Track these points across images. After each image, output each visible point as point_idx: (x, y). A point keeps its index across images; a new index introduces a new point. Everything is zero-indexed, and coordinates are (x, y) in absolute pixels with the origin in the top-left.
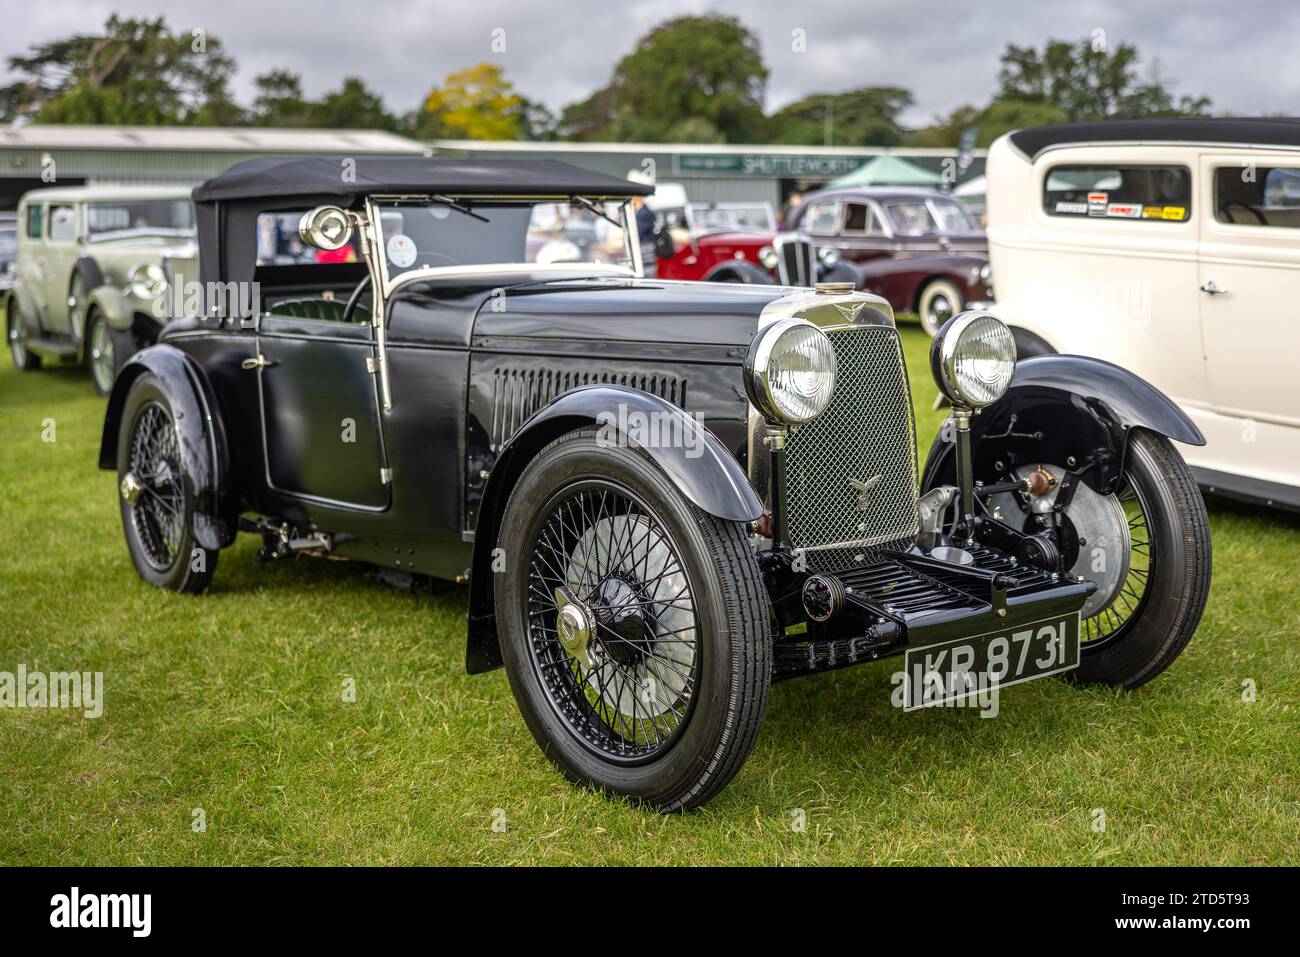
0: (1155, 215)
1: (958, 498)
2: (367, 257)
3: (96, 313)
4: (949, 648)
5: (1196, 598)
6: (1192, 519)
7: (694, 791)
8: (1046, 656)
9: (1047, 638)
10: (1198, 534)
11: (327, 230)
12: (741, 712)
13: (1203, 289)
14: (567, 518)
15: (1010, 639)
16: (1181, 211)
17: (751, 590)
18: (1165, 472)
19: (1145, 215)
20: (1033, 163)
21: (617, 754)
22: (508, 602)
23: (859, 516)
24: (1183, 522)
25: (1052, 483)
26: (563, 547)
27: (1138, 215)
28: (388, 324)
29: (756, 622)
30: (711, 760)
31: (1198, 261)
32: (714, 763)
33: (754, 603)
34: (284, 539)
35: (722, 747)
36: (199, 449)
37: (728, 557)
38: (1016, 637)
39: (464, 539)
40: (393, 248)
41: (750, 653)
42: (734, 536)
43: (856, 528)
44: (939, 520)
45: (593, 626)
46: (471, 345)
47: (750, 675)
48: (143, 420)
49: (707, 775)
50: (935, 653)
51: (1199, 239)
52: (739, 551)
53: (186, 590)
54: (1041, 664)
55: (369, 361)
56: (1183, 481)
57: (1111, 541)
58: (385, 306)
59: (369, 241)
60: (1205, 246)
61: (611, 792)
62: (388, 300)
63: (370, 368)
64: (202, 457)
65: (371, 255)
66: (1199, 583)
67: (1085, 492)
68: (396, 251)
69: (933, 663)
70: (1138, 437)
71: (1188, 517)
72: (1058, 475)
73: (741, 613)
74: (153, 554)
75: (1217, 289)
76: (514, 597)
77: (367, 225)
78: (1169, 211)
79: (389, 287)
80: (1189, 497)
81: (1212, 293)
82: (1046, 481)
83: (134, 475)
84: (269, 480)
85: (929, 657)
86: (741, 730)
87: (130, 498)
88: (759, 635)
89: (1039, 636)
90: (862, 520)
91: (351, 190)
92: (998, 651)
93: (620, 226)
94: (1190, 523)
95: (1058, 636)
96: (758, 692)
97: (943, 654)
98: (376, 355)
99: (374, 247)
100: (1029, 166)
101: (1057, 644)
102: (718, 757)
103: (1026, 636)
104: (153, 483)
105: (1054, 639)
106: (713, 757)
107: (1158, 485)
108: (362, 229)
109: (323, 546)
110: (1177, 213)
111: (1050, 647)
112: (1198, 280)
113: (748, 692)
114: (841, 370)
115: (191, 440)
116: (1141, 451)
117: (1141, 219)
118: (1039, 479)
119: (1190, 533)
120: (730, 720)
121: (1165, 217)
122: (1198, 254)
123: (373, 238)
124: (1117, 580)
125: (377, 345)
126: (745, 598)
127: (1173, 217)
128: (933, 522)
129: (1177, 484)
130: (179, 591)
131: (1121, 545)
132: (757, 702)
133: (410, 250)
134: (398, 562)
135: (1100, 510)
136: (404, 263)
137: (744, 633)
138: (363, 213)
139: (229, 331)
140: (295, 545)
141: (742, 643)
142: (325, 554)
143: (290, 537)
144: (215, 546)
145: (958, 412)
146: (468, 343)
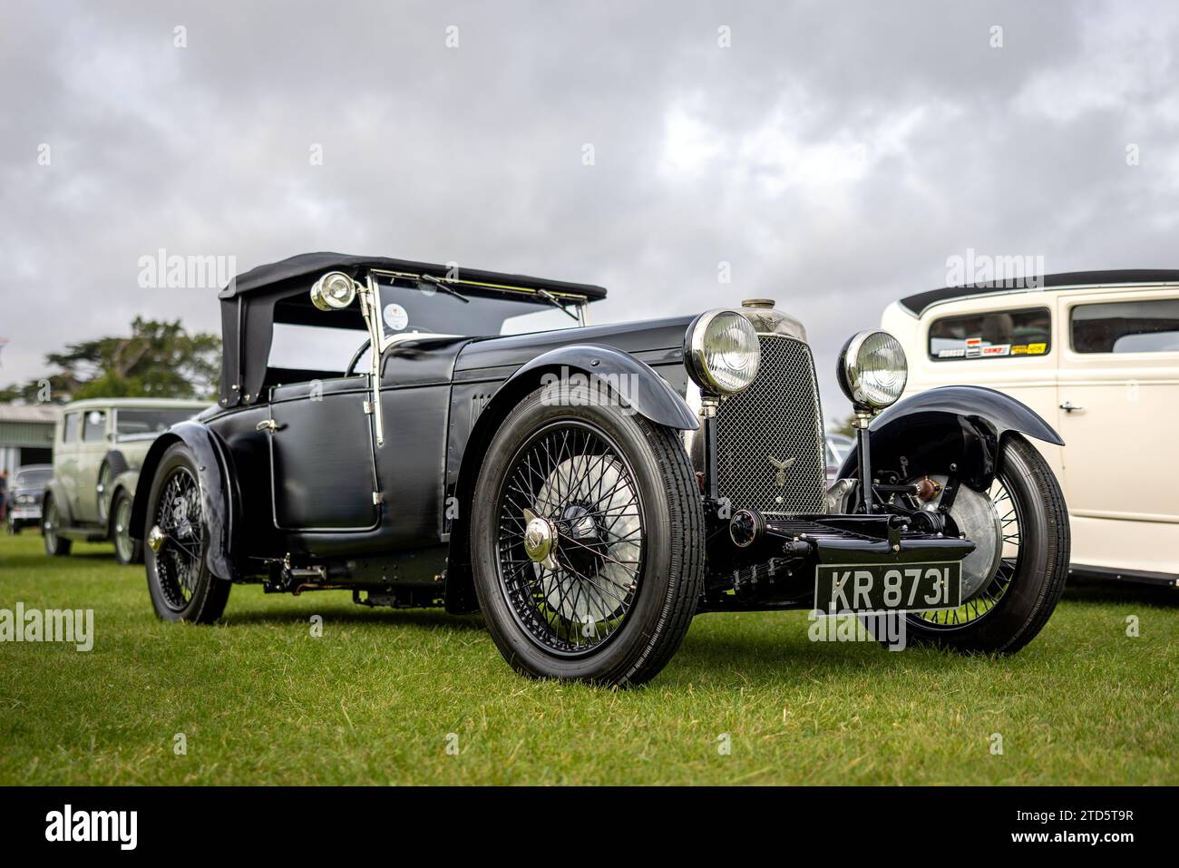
0: (1021, 351)
1: (858, 487)
2: (367, 319)
3: (122, 494)
4: (853, 570)
5: (1058, 572)
6: (1054, 505)
7: (638, 666)
8: (933, 594)
9: (934, 579)
10: (1059, 518)
11: (334, 293)
12: (679, 589)
13: (1061, 407)
14: (534, 463)
15: (903, 574)
16: (1043, 346)
17: (689, 488)
18: (1031, 468)
19: (1013, 353)
20: (920, 319)
21: (573, 651)
22: (482, 541)
23: (777, 490)
24: (1047, 507)
25: (937, 489)
26: (531, 489)
27: (1007, 353)
28: (383, 374)
29: (693, 514)
30: (653, 634)
31: (1057, 386)
32: (656, 636)
33: (691, 498)
34: (288, 567)
35: (662, 621)
36: (218, 506)
37: (670, 462)
38: (908, 573)
39: (443, 540)
40: (389, 313)
41: (687, 539)
42: (674, 446)
43: (774, 500)
44: (842, 507)
45: (555, 537)
46: (453, 380)
47: (687, 557)
48: (169, 486)
49: (649, 648)
50: (841, 572)
51: (1058, 368)
52: (679, 457)
53: (200, 622)
54: (927, 599)
55: (366, 405)
56: (1046, 475)
57: (987, 531)
58: (380, 359)
59: (369, 306)
60: (1063, 373)
61: (568, 680)
62: (383, 354)
63: (367, 410)
64: (220, 514)
65: (369, 317)
66: (1060, 559)
67: (965, 493)
68: (391, 316)
69: (839, 580)
70: (1009, 442)
71: (1051, 503)
72: (942, 482)
73: (681, 505)
74: (172, 599)
75: (1073, 406)
76: (488, 537)
77: (367, 292)
78: (1033, 348)
79: (384, 343)
80: (1051, 487)
81: (1069, 410)
82: (932, 488)
83: (161, 528)
84: (275, 520)
85: (835, 575)
86: (679, 606)
87: (155, 547)
88: (695, 526)
89: (927, 576)
90: (779, 494)
91: (355, 261)
92: (893, 581)
93: (577, 319)
94: (1053, 508)
95: (943, 579)
96: (693, 573)
97: (847, 575)
98: (371, 400)
99: (373, 311)
100: (918, 322)
101: (942, 586)
102: (659, 630)
103: (916, 573)
104: (176, 533)
105: (939, 581)
106: (655, 631)
107: (1026, 479)
108: (363, 295)
109: (320, 575)
110: (1040, 348)
111: (936, 586)
112: (1058, 401)
113: (686, 572)
114: (762, 361)
115: (212, 499)
116: (1013, 455)
117: (1010, 356)
118: (926, 485)
119: (1053, 516)
120: (670, 596)
121: (1029, 352)
122: (1057, 380)
123: (372, 304)
124: (991, 564)
125: (373, 391)
126: (683, 494)
127: (1036, 352)
128: (837, 509)
129: (1041, 477)
130: (195, 622)
131: (994, 534)
132: (692, 582)
133: (403, 317)
134: (384, 578)
135: (977, 507)
136: (397, 326)
137: (682, 521)
138: (365, 285)
139: (246, 406)
140: (295, 573)
141: (681, 530)
142: (321, 584)
143: (292, 566)
144: (227, 577)
145: (860, 416)
146: (450, 378)
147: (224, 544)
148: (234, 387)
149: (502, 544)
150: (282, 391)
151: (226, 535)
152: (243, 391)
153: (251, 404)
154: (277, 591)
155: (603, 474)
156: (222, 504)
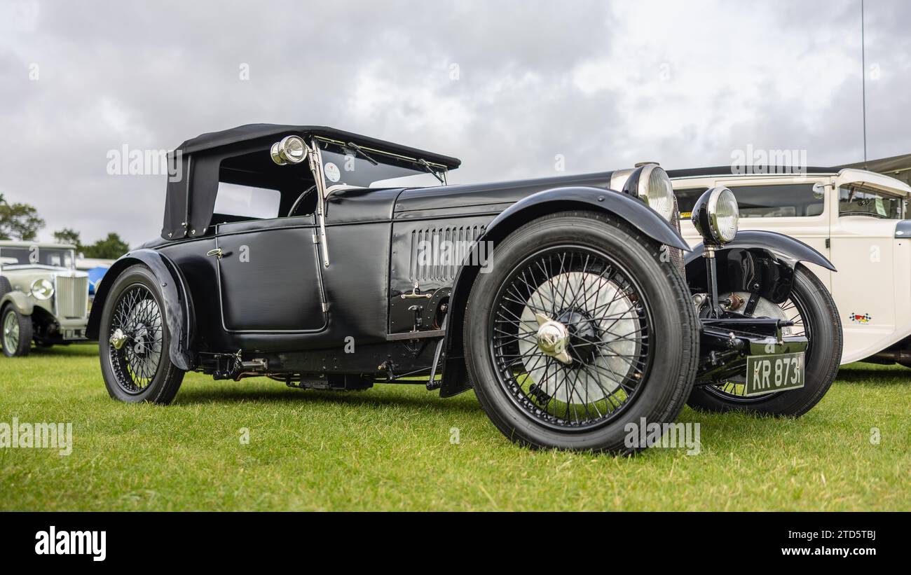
0: (687, 216)
1: (710, 299)
2: (313, 172)
3: (9, 306)
4: (762, 360)
5: (839, 359)
8: (794, 376)
9: (794, 365)
11: (292, 152)
15: (783, 361)
18: (817, 287)
24: (831, 314)
25: (741, 301)
28: (326, 214)
34: (239, 360)
36: (178, 314)
39: (388, 339)
40: (328, 169)
45: (567, 336)
46: (393, 219)
53: (159, 402)
54: (792, 380)
55: (313, 237)
58: (324, 203)
59: (315, 162)
62: (326, 199)
63: (313, 240)
64: (179, 321)
65: (315, 171)
67: (764, 305)
68: (329, 171)
69: (757, 368)
71: (833, 311)
72: (746, 297)
76: (482, 336)
77: (313, 154)
79: (327, 192)
82: (738, 300)
84: (223, 325)
85: (755, 364)
87: (118, 345)
89: (792, 363)
92: (779, 367)
93: (442, 181)
94: (835, 315)
95: (798, 365)
97: (760, 363)
98: (318, 233)
99: (317, 166)
101: (798, 370)
103: (787, 361)
105: (796, 367)
107: (813, 294)
108: (311, 155)
109: (263, 366)
111: (795, 370)
115: (172, 308)
116: (801, 278)
118: (734, 299)
123: (317, 161)
125: (320, 227)
129: (825, 293)
133: (336, 172)
134: (325, 368)
136: (333, 179)
137: (690, 324)
138: (311, 147)
139: (191, 238)
140: (245, 364)
141: (690, 330)
142: (261, 372)
143: (244, 359)
144: (185, 367)
145: (709, 249)
146: (391, 217)
147: (183, 342)
148: (183, 224)
149: (495, 342)
150: (225, 227)
151: (184, 334)
152: (189, 228)
153: (197, 237)
154: (224, 378)
155: (600, 288)
156: (180, 313)
